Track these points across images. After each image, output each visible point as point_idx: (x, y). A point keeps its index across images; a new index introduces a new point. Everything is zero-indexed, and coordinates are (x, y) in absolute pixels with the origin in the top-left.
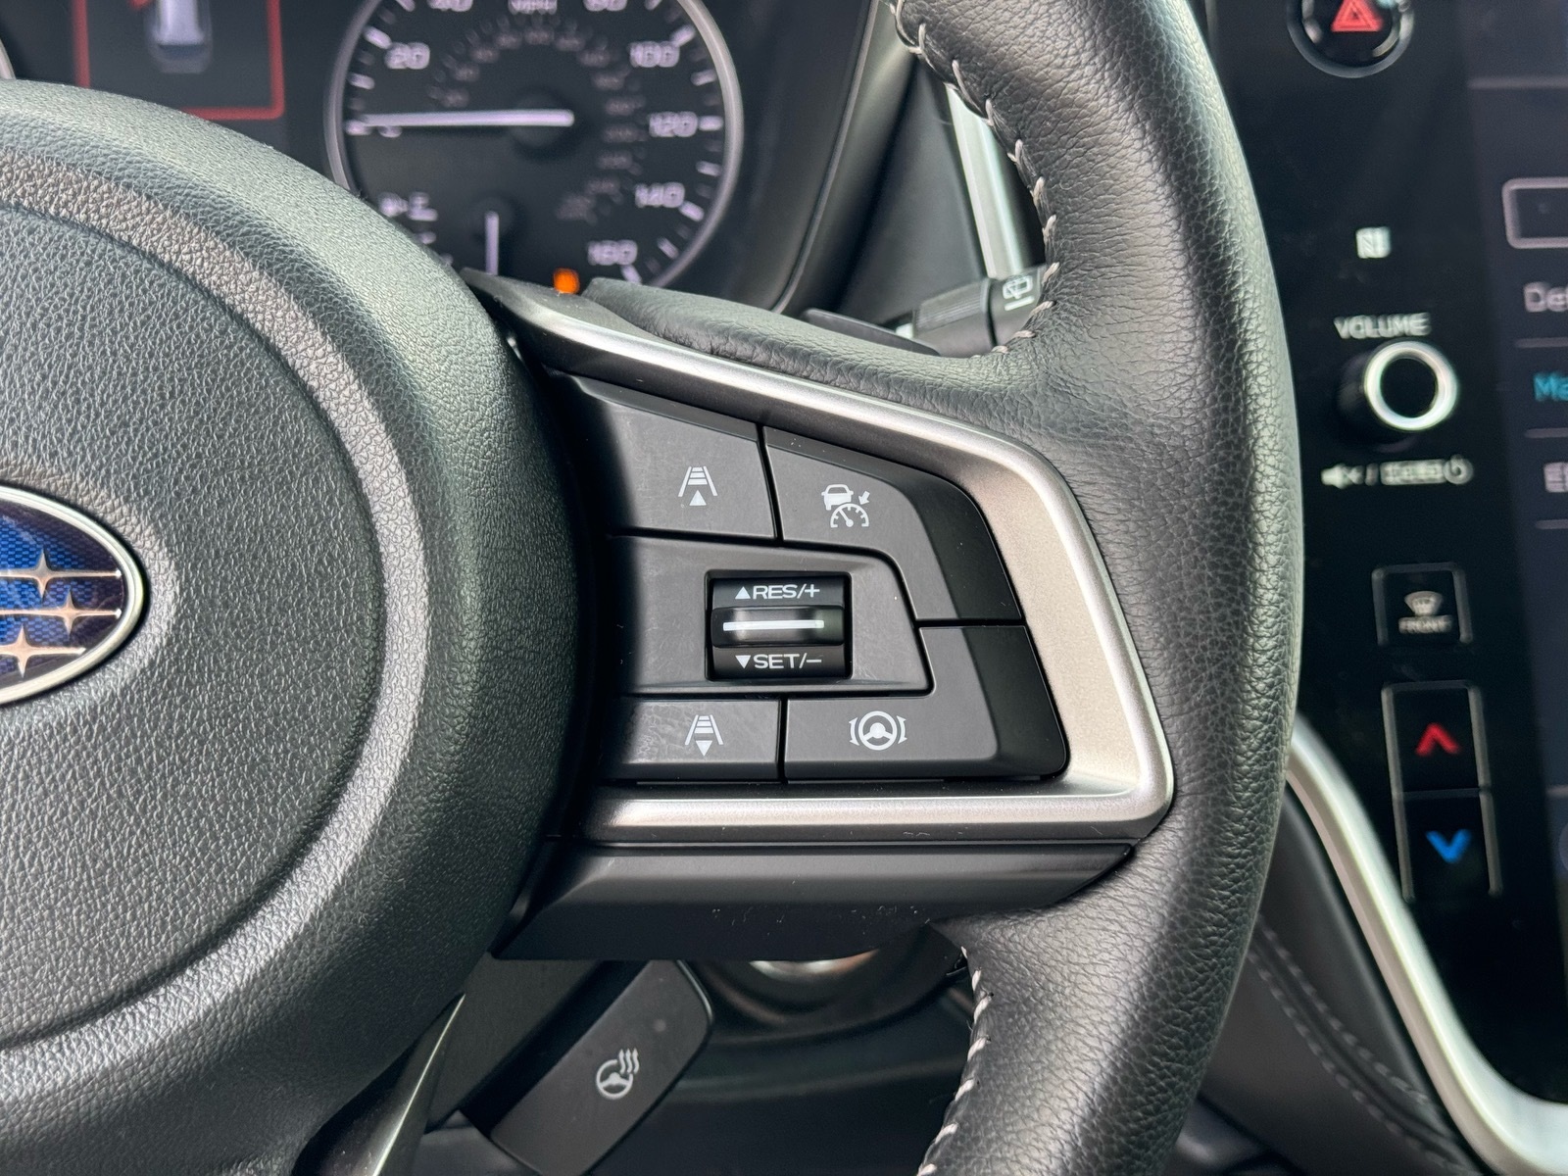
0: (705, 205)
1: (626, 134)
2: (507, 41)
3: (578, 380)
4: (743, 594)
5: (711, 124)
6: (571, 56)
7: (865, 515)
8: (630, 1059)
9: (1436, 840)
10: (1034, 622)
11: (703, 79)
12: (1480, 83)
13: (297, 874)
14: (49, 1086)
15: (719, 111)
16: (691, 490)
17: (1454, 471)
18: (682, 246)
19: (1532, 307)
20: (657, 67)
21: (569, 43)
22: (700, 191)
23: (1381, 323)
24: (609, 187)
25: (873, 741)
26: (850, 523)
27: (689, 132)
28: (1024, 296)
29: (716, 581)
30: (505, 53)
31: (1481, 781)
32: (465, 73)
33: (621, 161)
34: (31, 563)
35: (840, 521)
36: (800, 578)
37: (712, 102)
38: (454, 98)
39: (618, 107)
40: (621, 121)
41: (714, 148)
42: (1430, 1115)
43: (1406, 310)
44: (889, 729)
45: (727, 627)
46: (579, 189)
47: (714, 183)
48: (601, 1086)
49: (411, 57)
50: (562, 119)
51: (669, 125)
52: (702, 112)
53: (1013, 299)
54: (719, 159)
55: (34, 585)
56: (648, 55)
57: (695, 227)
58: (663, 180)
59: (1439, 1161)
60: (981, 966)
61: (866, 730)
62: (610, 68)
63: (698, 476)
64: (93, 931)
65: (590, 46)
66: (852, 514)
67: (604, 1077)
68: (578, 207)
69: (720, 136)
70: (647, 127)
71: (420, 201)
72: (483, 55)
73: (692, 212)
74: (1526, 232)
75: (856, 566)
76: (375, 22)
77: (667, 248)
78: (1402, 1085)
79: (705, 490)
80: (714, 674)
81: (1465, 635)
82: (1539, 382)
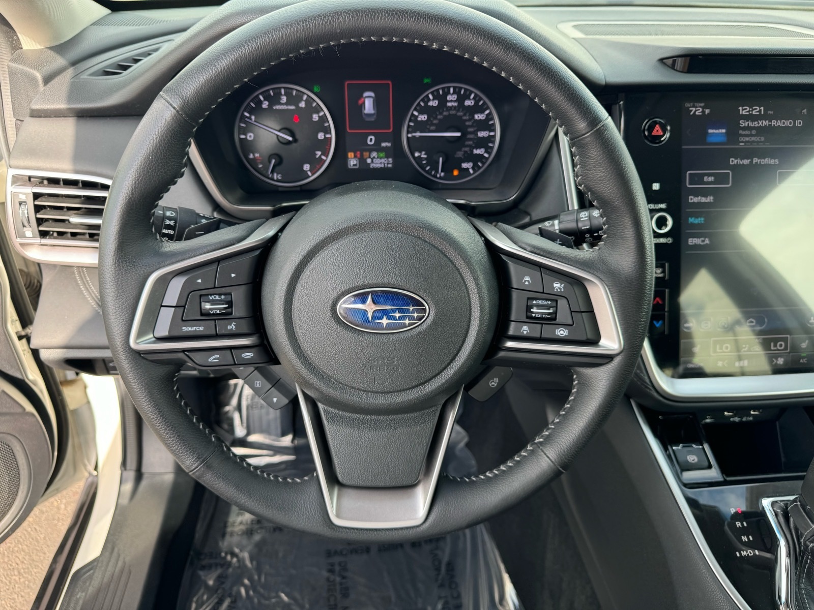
0: (490, 154)
1: (472, 136)
2: (445, 113)
3: (501, 255)
4: (534, 302)
5: (492, 134)
6: (461, 117)
7: (562, 289)
8: (496, 380)
9: (655, 322)
10: (596, 311)
11: (491, 122)
12: (684, 147)
13: (454, 362)
14: (410, 398)
15: (494, 130)
16: (525, 281)
17: (669, 240)
18: (483, 164)
19: (690, 201)
20: (480, 119)
21: (460, 114)
22: (489, 150)
23: (656, 205)
24: (467, 149)
25: (561, 334)
26: (559, 290)
27: (487, 135)
28: (586, 217)
29: (528, 299)
30: (445, 116)
31: (666, 310)
32: (435, 122)
33: (470, 143)
34: (409, 306)
35: (557, 290)
36: (547, 300)
37: (492, 128)
38: (433, 128)
39: (470, 130)
40: (471, 133)
41: (493, 140)
42: (647, 381)
43: (662, 203)
44: (564, 332)
45: (532, 310)
46: (460, 150)
47: (492, 148)
48: (490, 385)
49: (423, 118)
50: (458, 134)
51: (482, 134)
52: (491, 131)
53: (583, 218)
54: (493, 142)
55: (409, 309)
56: (478, 117)
57: (487, 159)
58: (480, 148)
59: (648, 391)
60: (576, 375)
61: (559, 332)
62: (469, 120)
63: (527, 278)
64: (418, 372)
65: (465, 115)
66: (560, 288)
67: (491, 383)
68: (460, 154)
69: (494, 136)
70: (477, 134)
71: (423, 153)
72: (439, 117)
73: (486, 155)
74: (690, 184)
75: (560, 299)
76: (415, 109)
77: (480, 164)
78: (642, 375)
79: (528, 281)
80: (528, 317)
81: (667, 278)
82: (690, 219)
